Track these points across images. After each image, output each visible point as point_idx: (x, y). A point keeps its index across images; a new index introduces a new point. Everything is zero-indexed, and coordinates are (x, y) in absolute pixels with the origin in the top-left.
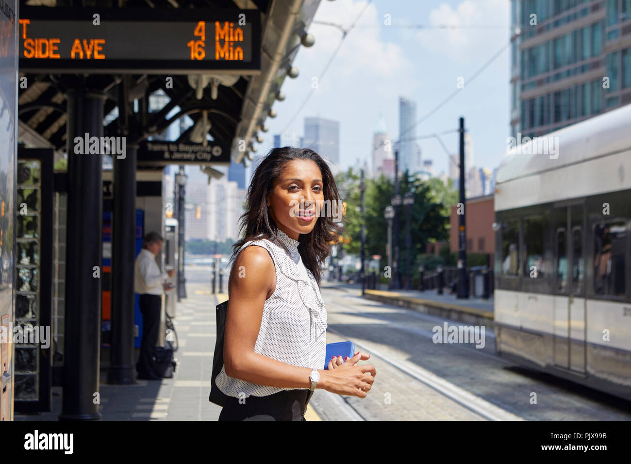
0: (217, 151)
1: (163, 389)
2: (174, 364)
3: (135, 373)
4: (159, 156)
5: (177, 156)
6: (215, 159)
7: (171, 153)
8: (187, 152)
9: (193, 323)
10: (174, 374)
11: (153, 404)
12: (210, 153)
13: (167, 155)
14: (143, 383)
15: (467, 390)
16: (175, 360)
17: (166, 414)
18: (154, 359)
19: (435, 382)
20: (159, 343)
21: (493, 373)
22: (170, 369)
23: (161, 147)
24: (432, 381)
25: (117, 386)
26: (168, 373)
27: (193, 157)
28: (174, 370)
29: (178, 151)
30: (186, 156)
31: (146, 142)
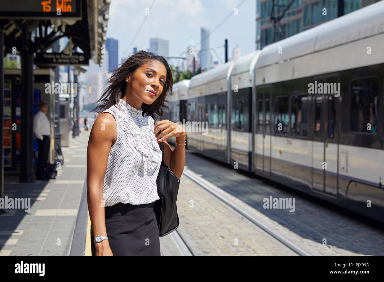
0: (82, 58)
1: (49, 185)
2: (56, 172)
3: (34, 177)
4: (50, 61)
5: (60, 61)
6: (81, 63)
7: (57, 59)
8: (65, 59)
9: (78, 150)
10: (57, 177)
11: (40, 193)
12: (78, 59)
13: (55, 60)
14: (39, 182)
15: (214, 184)
16: (57, 169)
17: (45, 198)
18: (45, 169)
19: (199, 180)
20: (49, 160)
21: (231, 175)
22: (54, 175)
23: (51, 56)
24: (197, 179)
25: (24, 184)
26: (53, 177)
27: (69, 61)
28: (56, 175)
29: (61, 58)
30: (65, 61)
31: (43, 53)
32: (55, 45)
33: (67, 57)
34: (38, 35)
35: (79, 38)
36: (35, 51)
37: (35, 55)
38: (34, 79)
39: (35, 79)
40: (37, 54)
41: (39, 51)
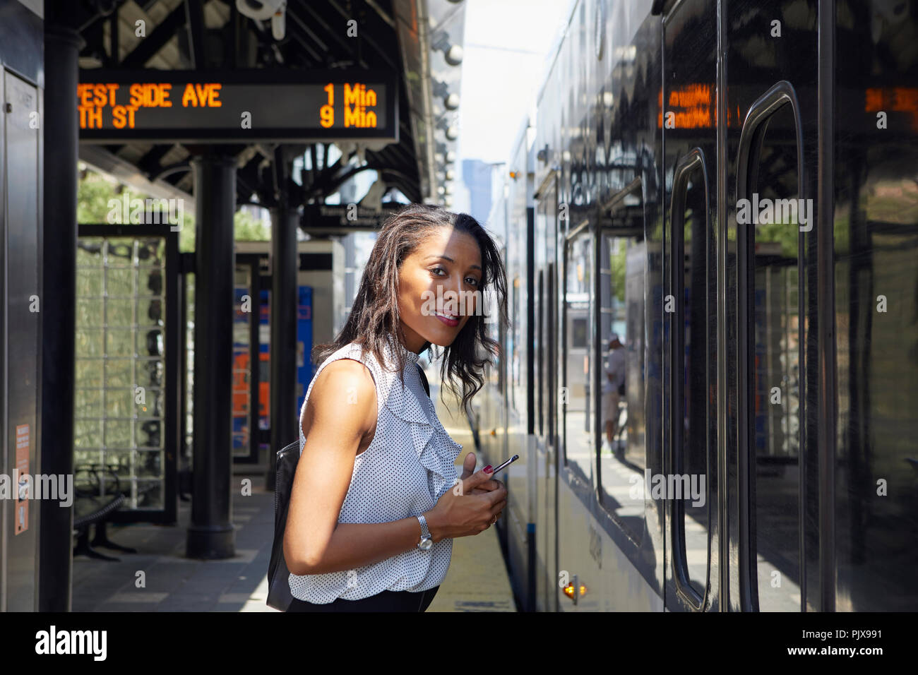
4: (334, 222)
13: (344, 221)
23: (337, 212)
31: (320, 205)
32: (346, 187)
33: (371, 213)
34: (309, 166)
35: (396, 173)
36: (302, 201)
37: (301, 209)
38: (298, 262)
39: (302, 263)
40: (307, 208)
41: (312, 202)
